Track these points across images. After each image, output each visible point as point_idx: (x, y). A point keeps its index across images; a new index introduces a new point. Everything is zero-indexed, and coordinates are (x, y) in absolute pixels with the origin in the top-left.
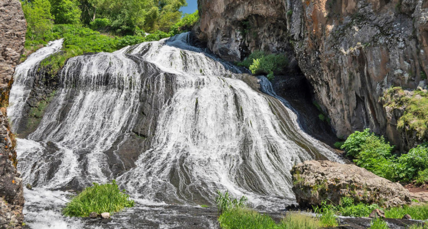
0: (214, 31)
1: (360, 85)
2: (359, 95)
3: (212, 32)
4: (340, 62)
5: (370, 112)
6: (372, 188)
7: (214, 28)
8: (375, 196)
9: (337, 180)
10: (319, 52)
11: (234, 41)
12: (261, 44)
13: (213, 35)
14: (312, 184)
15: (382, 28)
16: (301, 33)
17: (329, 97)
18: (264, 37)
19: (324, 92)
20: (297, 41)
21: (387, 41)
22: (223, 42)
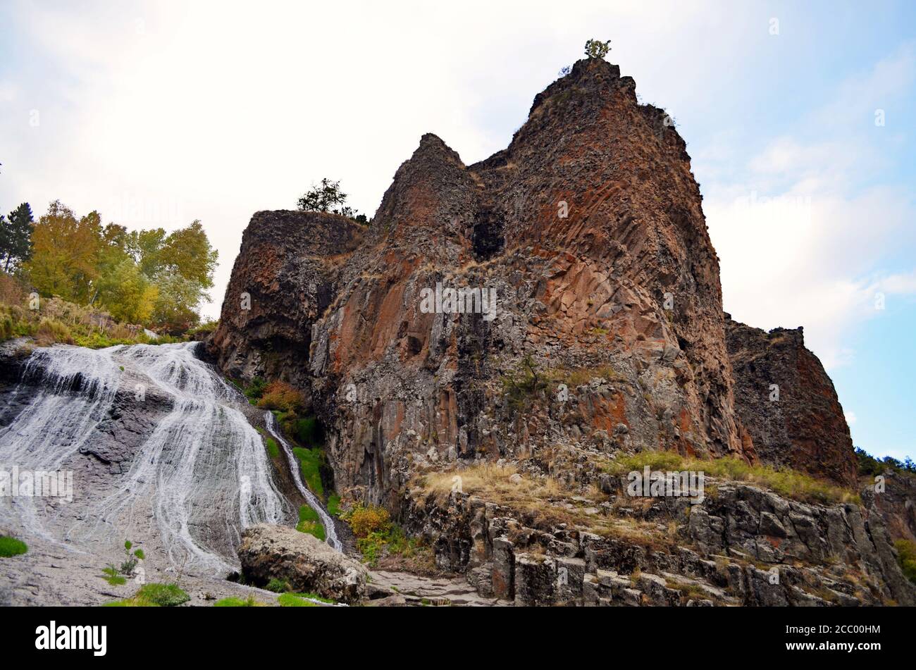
0: (229, 347)
1: (371, 440)
2: (369, 451)
3: (226, 347)
4: (355, 410)
5: (376, 473)
6: (318, 564)
7: (230, 343)
8: (321, 572)
9: (284, 550)
10: (336, 395)
11: (250, 363)
12: (281, 372)
13: (226, 351)
14: (257, 550)
15: (404, 381)
16: (322, 369)
17: (338, 448)
18: (286, 364)
19: (334, 440)
20: (316, 377)
21: (406, 397)
22: (236, 362)
